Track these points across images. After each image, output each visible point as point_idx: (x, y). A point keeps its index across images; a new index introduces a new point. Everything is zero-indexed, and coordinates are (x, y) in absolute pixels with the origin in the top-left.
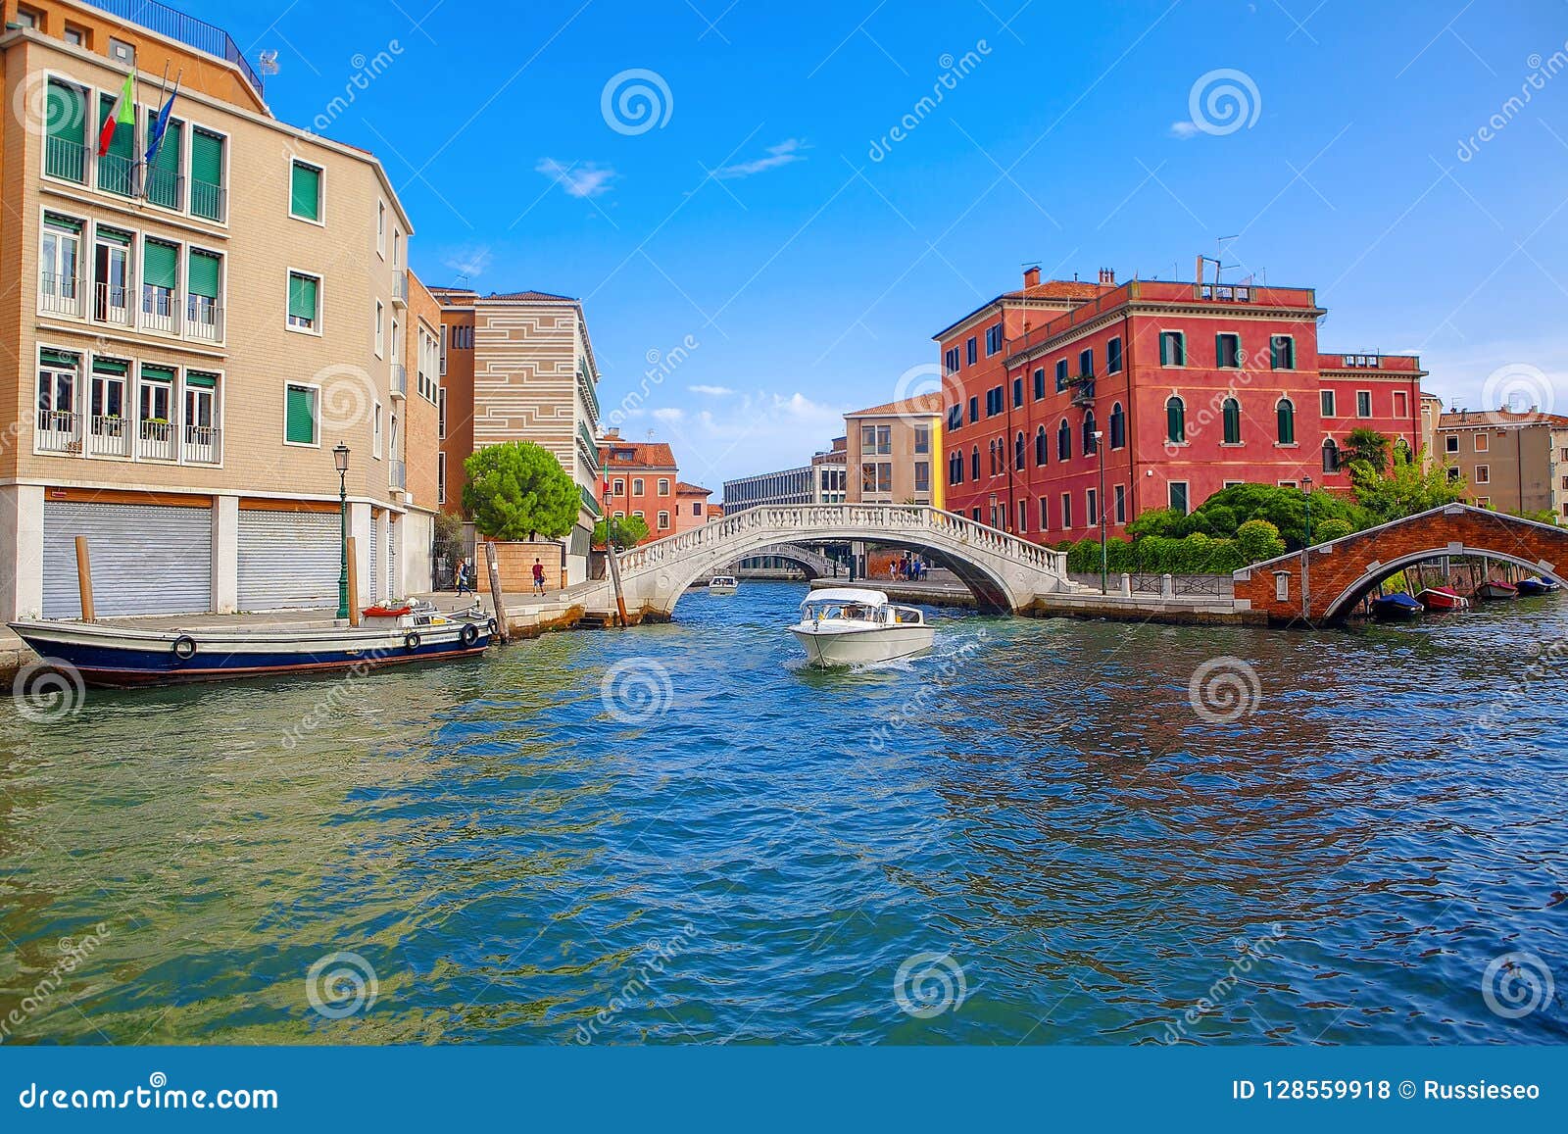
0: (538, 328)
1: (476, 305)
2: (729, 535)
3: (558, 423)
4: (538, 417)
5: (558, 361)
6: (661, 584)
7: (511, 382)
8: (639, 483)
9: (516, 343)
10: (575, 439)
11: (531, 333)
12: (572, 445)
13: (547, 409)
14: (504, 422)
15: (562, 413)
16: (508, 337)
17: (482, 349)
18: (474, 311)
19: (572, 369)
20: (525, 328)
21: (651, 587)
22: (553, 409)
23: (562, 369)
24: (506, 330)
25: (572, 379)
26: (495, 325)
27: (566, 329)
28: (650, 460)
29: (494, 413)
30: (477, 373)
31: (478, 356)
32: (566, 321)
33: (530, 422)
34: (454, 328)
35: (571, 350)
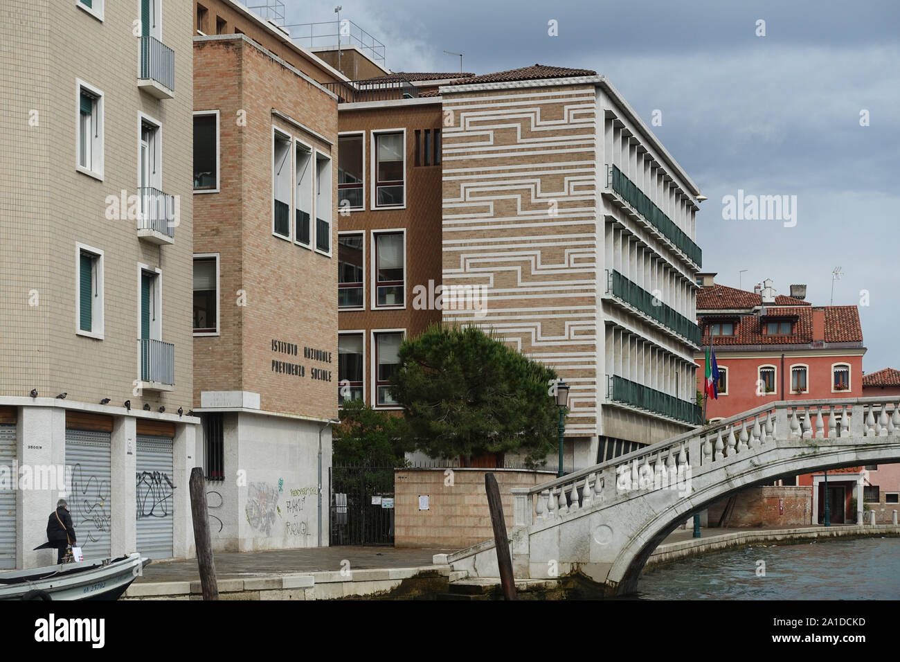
0: (538, 124)
1: (444, 95)
2: (719, 454)
3: (572, 276)
4: (538, 269)
5: (569, 175)
6: (597, 540)
7: (498, 213)
8: (800, 373)
9: (505, 151)
10: (599, 302)
11: (527, 133)
12: (593, 311)
13: (553, 255)
14: (488, 279)
15: (577, 260)
16: (491, 142)
17: (453, 164)
18: (439, 106)
19: (592, 187)
20: (518, 125)
21: (583, 543)
22: (563, 255)
23: (577, 188)
24: (489, 130)
25: (592, 203)
26: (472, 123)
27: (582, 123)
28: (818, 332)
29: (472, 265)
30: (447, 203)
31: (449, 175)
32: (580, 109)
33: (527, 276)
34: (418, 132)
35: (592, 155)
